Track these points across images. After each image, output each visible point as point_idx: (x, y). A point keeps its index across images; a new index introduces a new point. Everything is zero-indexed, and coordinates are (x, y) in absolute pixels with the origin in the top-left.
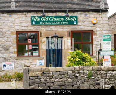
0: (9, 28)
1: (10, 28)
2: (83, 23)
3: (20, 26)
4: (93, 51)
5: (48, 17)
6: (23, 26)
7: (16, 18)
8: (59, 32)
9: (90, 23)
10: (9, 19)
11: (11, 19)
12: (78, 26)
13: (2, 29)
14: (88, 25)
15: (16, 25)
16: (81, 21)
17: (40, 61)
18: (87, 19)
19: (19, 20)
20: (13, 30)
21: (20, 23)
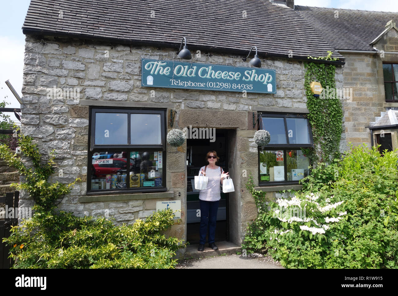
2: (288, 92)
3: (104, 89)
5: (195, 67)
6: (112, 90)
7: (88, 61)
10: (66, 62)
11: (71, 65)
12: (277, 100)
13: (36, 97)
14: (301, 98)
15: (89, 86)
16: (284, 86)
17: (168, 205)
18: (298, 82)
19: (99, 67)
20: (78, 102)
21: (103, 79)
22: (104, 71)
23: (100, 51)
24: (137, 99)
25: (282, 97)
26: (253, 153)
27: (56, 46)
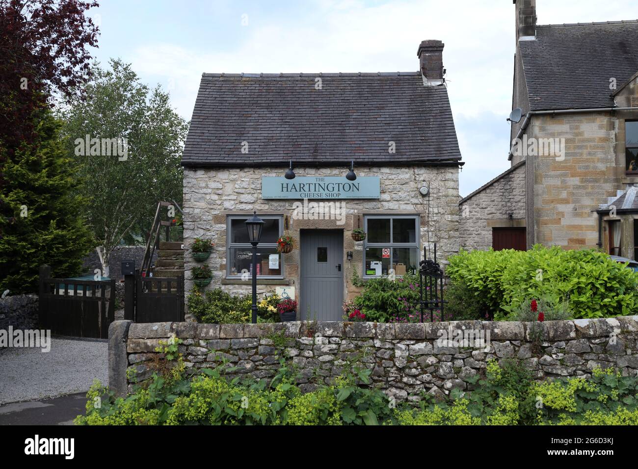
0: (209, 206)
1: (212, 207)
2: (394, 196)
3: (236, 202)
6: (242, 203)
7: (225, 181)
9: (413, 194)
10: (210, 183)
11: (213, 185)
12: (382, 203)
13: (192, 209)
14: (409, 200)
15: (226, 200)
16: (390, 190)
17: (285, 290)
18: (404, 185)
19: (232, 185)
20: (219, 212)
21: (235, 194)
22: (236, 188)
23: (233, 173)
24: (260, 208)
25: (388, 200)
26: (358, 250)
27: (203, 172)
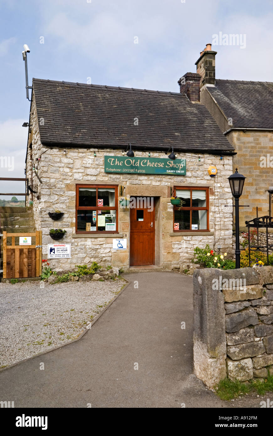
0: (62, 177)
1: (64, 177)
2: (194, 173)
3: (84, 174)
4: (210, 223)
6: (88, 175)
7: (75, 157)
8: (154, 187)
9: (206, 173)
10: (63, 159)
11: (65, 160)
12: (186, 178)
13: (48, 179)
14: (203, 177)
15: (75, 172)
16: (191, 170)
17: (119, 241)
18: (200, 167)
19: (81, 161)
20: (70, 182)
21: (83, 168)
22: (84, 164)
23: (81, 152)
24: (102, 180)
25: (190, 176)
26: (170, 212)
27: (57, 150)
